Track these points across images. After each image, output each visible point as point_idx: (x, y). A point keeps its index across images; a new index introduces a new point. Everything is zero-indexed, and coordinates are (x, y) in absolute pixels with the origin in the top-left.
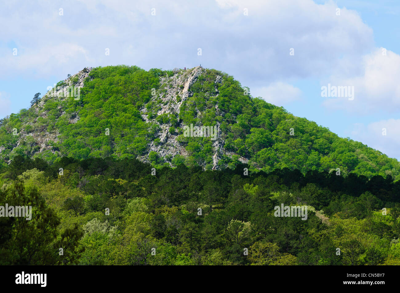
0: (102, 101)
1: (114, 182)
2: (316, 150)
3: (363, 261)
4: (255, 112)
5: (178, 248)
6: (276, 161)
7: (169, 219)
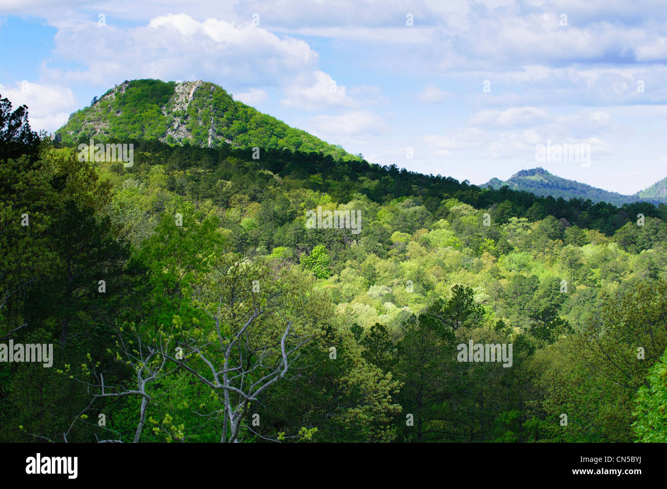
0: (137, 101)
1: (143, 154)
2: (275, 135)
3: (303, 207)
4: (236, 110)
5: (184, 198)
6: (249, 142)
7: (179, 179)
